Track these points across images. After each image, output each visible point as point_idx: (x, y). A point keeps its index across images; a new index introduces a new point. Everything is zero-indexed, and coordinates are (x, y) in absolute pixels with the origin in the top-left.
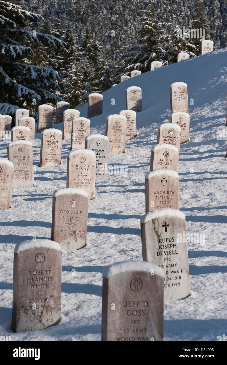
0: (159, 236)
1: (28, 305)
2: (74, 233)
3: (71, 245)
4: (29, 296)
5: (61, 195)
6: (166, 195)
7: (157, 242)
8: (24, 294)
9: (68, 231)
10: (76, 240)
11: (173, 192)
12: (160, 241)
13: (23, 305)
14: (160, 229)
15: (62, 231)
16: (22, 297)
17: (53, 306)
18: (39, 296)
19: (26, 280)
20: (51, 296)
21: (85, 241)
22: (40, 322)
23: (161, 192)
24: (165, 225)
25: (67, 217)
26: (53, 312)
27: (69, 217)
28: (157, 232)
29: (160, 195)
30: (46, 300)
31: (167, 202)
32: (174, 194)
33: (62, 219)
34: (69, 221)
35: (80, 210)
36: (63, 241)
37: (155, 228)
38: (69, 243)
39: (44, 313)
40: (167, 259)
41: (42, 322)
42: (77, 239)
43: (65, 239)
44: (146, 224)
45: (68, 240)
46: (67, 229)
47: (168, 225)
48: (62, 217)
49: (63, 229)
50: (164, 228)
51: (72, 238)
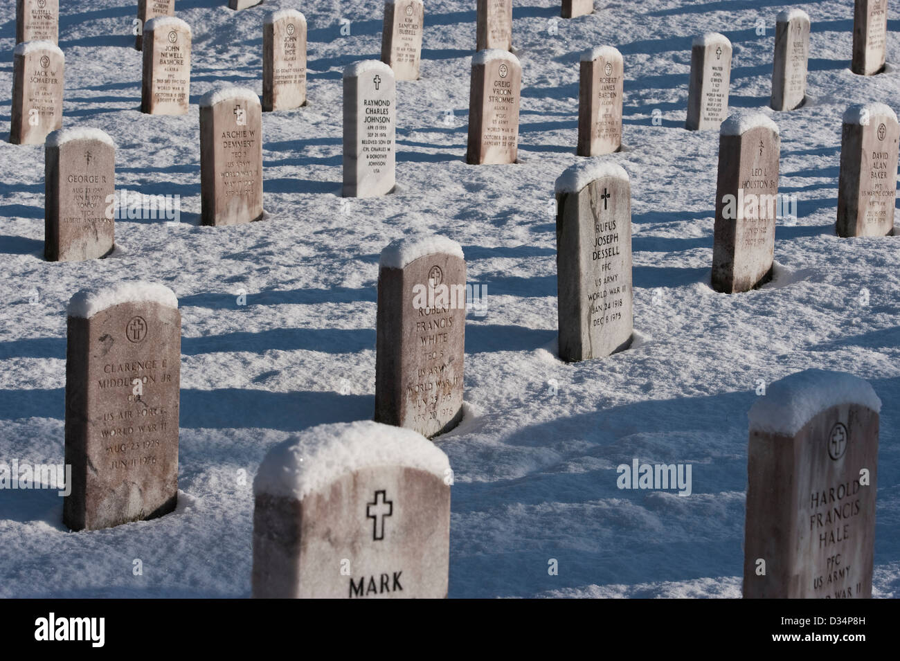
0: (596, 219)
1: (417, 382)
2: (94, 223)
3: (88, 249)
4: (419, 364)
5: (68, 142)
6: (242, 139)
7: (593, 231)
8: (412, 358)
9: (82, 220)
10: (97, 239)
11: (252, 133)
12: (597, 229)
13: (410, 384)
14: (598, 205)
15: (72, 219)
16: (409, 365)
17: (452, 381)
18: (433, 360)
19: (416, 328)
20: (450, 361)
21: (111, 240)
22: (434, 417)
23: (234, 134)
24: (605, 196)
25: (80, 190)
26: (452, 395)
27: (84, 190)
28: (594, 210)
29: (232, 139)
30: (443, 368)
31: (243, 155)
32: (255, 138)
33: (72, 195)
34: (84, 198)
35: (102, 174)
36: (76, 241)
37: (591, 203)
38: (85, 244)
39: (440, 398)
40: (606, 267)
41: (437, 418)
42: (99, 235)
43: (78, 237)
44: (580, 194)
45: (84, 239)
46: (80, 215)
47: (609, 196)
48: (71, 189)
49: (75, 216)
50: (604, 200)
51: (89, 234)
